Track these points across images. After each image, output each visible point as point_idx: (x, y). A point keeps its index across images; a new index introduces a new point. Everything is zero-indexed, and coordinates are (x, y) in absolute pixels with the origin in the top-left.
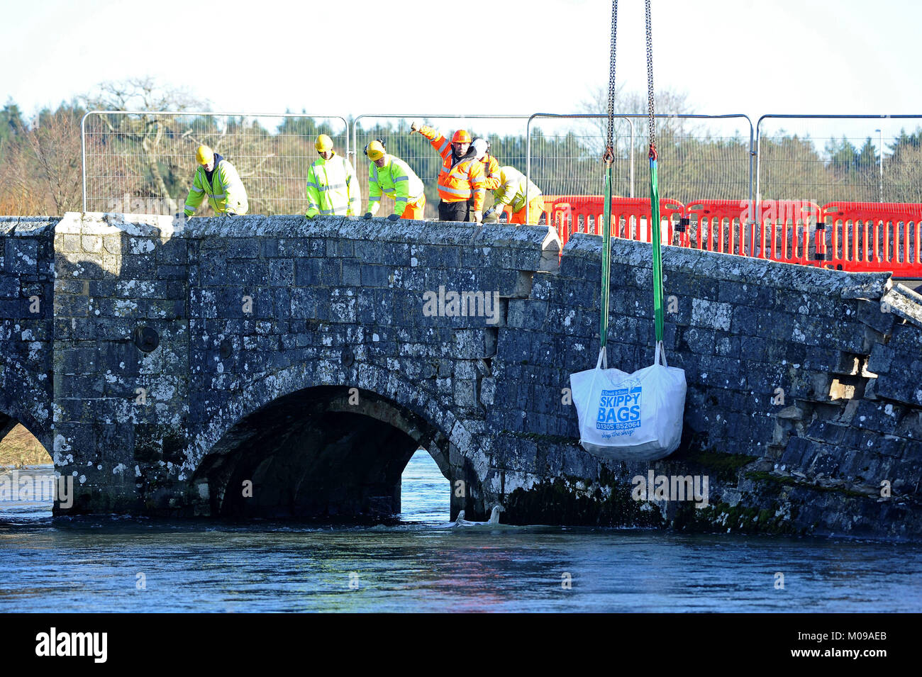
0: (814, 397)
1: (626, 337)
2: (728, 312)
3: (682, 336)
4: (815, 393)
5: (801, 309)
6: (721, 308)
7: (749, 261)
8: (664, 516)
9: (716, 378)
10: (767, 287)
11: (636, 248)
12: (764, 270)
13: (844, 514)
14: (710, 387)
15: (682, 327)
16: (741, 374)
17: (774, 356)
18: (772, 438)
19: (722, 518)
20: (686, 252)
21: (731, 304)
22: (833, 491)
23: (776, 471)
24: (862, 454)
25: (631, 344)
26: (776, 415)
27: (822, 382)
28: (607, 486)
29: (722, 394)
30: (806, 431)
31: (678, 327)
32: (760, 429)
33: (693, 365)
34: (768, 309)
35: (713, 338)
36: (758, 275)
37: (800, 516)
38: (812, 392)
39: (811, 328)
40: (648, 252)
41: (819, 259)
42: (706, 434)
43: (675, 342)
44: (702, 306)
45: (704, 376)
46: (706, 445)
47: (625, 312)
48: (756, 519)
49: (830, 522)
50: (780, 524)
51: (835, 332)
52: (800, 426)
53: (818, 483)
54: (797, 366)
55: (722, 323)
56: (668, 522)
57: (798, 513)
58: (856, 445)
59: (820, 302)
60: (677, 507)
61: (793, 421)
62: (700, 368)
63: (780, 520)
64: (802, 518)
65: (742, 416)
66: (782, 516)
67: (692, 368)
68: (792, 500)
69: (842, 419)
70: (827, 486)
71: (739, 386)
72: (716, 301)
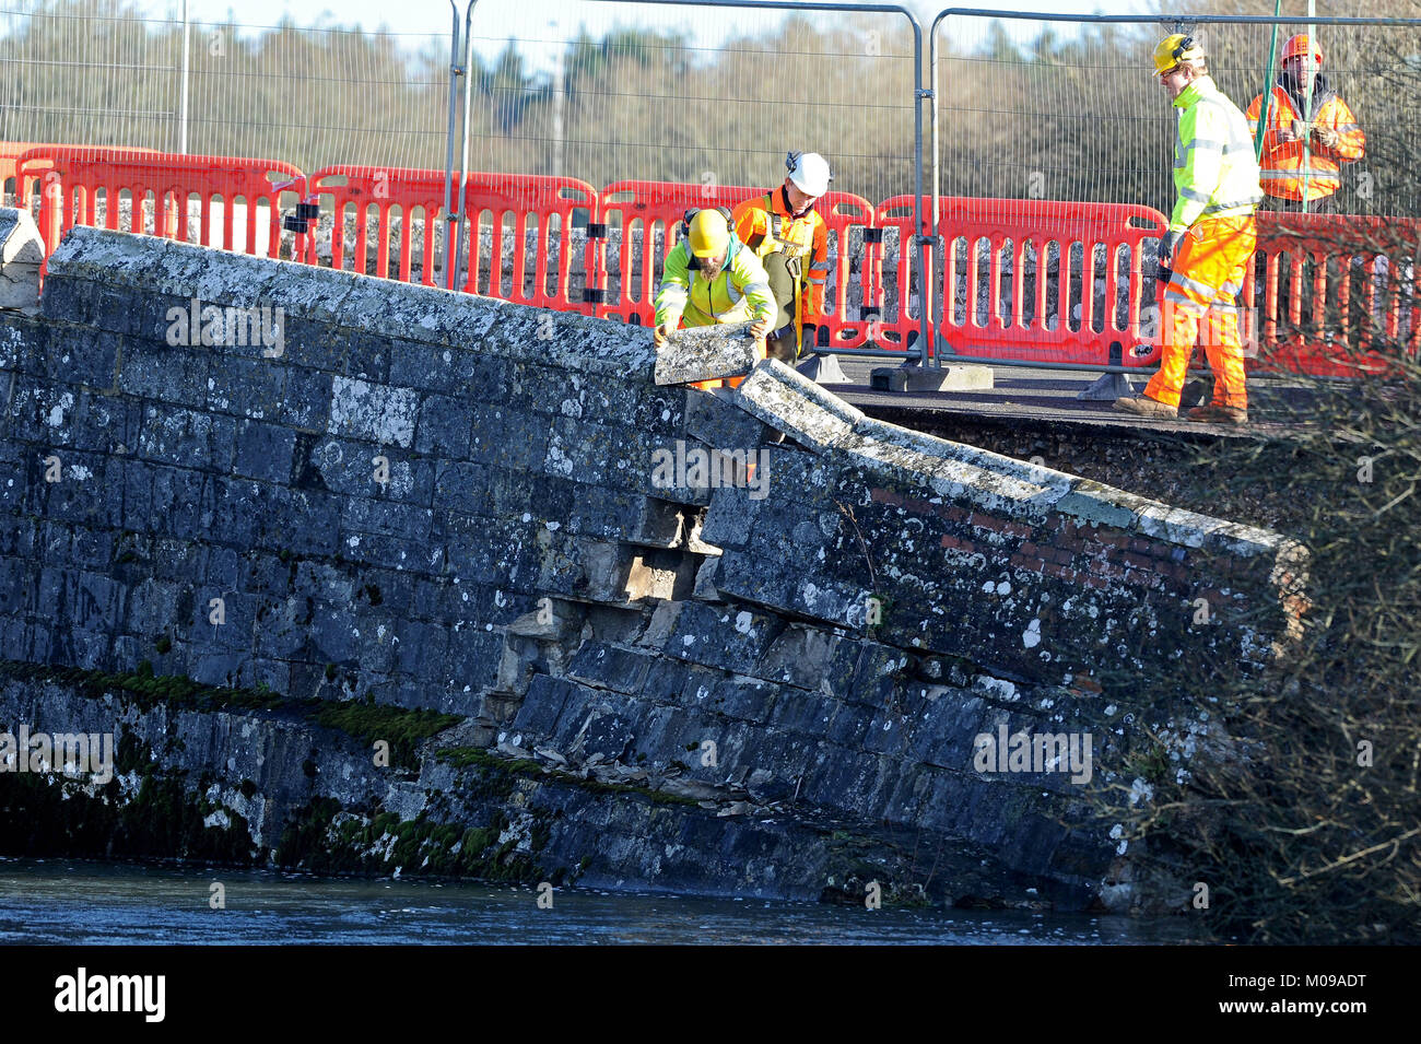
0: (589, 592)
1: (185, 455)
2: (409, 408)
3: (307, 458)
4: (591, 583)
6: (394, 398)
7: (458, 301)
8: (257, 839)
9: (380, 546)
10: (495, 357)
11: (213, 264)
12: (489, 320)
13: (645, 842)
14: (367, 566)
15: (310, 436)
16: (434, 539)
17: (505, 503)
18: (495, 676)
19: (384, 844)
20: (321, 277)
21: (416, 390)
22: (623, 792)
23: (502, 747)
24: (685, 715)
25: (196, 469)
26: (505, 628)
27: (605, 561)
28: (133, 772)
29: (392, 580)
30: (568, 664)
31: (300, 436)
32: (469, 656)
33: (331, 519)
34: (497, 403)
35: (375, 461)
36: (477, 331)
37: (552, 843)
38: (584, 581)
39: (587, 447)
40: (238, 274)
41: (593, 301)
42: (354, 665)
43: (294, 468)
44: (353, 392)
45: (354, 542)
46: (353, 688)
47: (183, 401)
48: (456, 848)
49: (615, 857)
50: (509, 859)
51: (638, 456)
52: (556, 652)
53: (592, 775)
54: (554, 526)
55: (394, 431)
56: (265, 851)
57: (549, 837)
58: (673, 696)
59: (605, 393)
60: (286, 821)
61: (541, 642)
62: (345, 524)
63: (509, 851)
64: (557, 849)
65: (433, 629)
66: (513, 844)
67: (327, 525)
68: (534, 809)
69: (644, 641)
70: (611, 782)
71: (428, 566)
72: (385, 382)
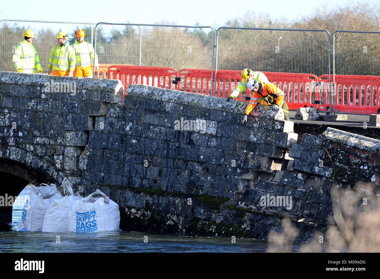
0: (261, 169)
1: (160, 137)
2: (215, 126)
3: (190, 137)
4: (261, 167)
5: (255, 125)
6: (211, 123)
8: (180, 227)
9: (208, 158)
10: (237, 114)
11: (166, 92)
12: (235, 105)
14: (205, 163)
15: (190, 132)
16: (222, 157)
17: (239, 148)
18: (238, 189)
19: (213, 228)
20: (192, 95)
21: (217, 121)
22: (272, 216)
23: (240, 205)
25: (162, 140)
26: (240, 177)
27: (265, 161)
28: (149, 211)
29: (211, 166)
30: (255, 186)
31: (188, 132)
32: (231, 184)
34: (237, 124)
35: (207, 138)
36: (232, 108)
37: (255, 228)
38: (260, 166)
39: (260, 135)
40: (172, 95)
42: (202, 186)
43: (187, 140)
45: (202, 157)
46: (202, 191)
47: (159, 124)
48: (231, 229)
49: (272, 231)
50: (245, 232)
51: (273, 137)
52: (252, 183)
53: (264, 212)
54: (252, 153)
55: (212, 131)
56: (182, 230)
57: (255, 226)
58: (282, 193)
59: (264, 122)
60: (187, 223)
61: (248, 181)
62: (200, 153)
63: (245, 230)
64: (257, 229)
65: (222, 177)
66: (245, 228)
67: (195, 153)
68: (250, 220)
70: (269, 213)
71: (220, 163)
72: (209, 120)
